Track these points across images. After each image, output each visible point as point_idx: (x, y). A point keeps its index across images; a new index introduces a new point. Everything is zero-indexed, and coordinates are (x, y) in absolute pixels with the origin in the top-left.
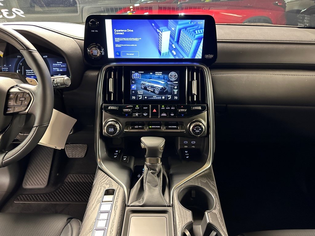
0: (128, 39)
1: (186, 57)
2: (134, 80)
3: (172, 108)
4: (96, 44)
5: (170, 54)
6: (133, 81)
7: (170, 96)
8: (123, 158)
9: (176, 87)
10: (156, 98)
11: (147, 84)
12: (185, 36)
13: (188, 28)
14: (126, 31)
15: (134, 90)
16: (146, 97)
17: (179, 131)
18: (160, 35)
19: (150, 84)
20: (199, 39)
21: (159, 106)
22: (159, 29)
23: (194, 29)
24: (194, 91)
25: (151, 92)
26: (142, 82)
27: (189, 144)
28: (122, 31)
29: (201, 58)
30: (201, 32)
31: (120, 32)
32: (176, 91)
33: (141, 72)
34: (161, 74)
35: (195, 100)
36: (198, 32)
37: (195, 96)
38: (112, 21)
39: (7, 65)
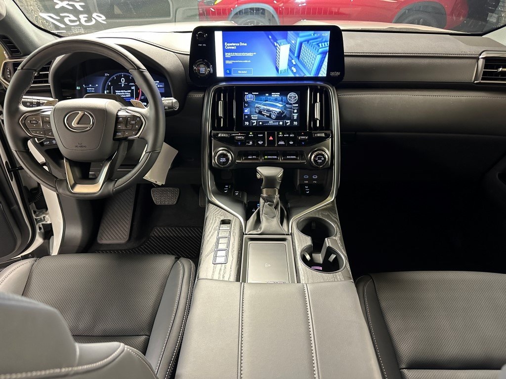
0: (240, 54)
1: (308, 75)
2: (247, 102)
3: (291, 135)
4: (203, 60)
5: (289, 71)
6: (246, 104)
7: (289, 121)
8: (234, 193)
9: (296, 111)
10: (273, 124)
11: (262, 107)
12: (306, 51)
13: (311, 41)
14: (238, 44)
15: (246, 115)
16: (261, 123)
17: (299, 162)
18: (278, 48)
19: (265, 107)
20: (324, 53)
21: (276, 132)
22: (277, 43)
23: (318, 42)
24: (317, 115)
25: (267, 116)
26: (257, 105)
27: (311, 179)
28: (234, 44)
29: (325, 75)
30: (326, 45)
31: (232, 46)
32: (295, 116)
34: (278, 96)
35: (318, 125)
36: (322, 45)
37: (318, 121)
38: (223, 33)
39: (93, 85)
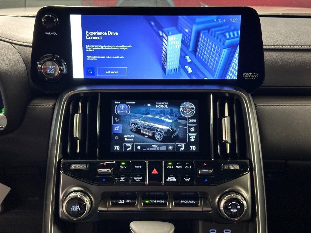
0: (109, 46)
1: (210, 77)
3: (187, 167)
4: (53, 55)
5: (182, 71)
6: (116, 119)
7: (183, 145)
9: (193, 129)
10: (158, 149)
11: (142, 123)
12: (207, 43)
13: (213, 30)
14: (105, 34)
16: (139, 147)
17: (200, 210)
18: (164, 40)
19: (146, 123)
20: (232, 47)
21: (163, 162)
22: (162, 31)
23: (223, 31)
24: (226, 136)
25: (149, 137)
26: (132, 120)
28: (99, 33)
29: (236, 78)
30: (236, 35)
32: (193, 137)
34: (166, 107)
35: (228, 151)
36: (230, 35)
37: (228, 145)
38: (82, 17)
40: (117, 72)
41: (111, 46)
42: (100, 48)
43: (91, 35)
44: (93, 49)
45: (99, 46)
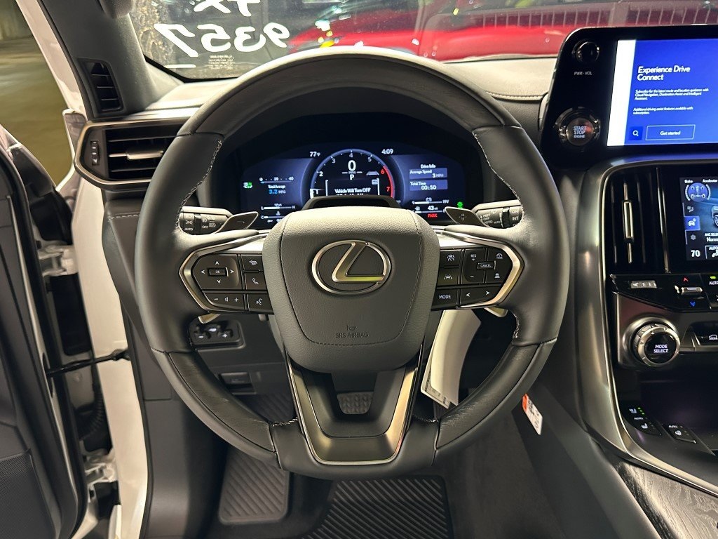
0: (672, 91)
2: (692, 203)
6: (689, 208)
8: (671, 430)
14: (670, 70)
15: (693, 233)
26: (715, 209)
28: (659, 70)
31: (655, 74)
33: (709, 181)
38: (637, 44)
39: (283, 176)
40: (679, 133)
41: (675, 91)
42: (657, 95)
43: (647, 73)
44: (645, 97)
45: (657, 91)
